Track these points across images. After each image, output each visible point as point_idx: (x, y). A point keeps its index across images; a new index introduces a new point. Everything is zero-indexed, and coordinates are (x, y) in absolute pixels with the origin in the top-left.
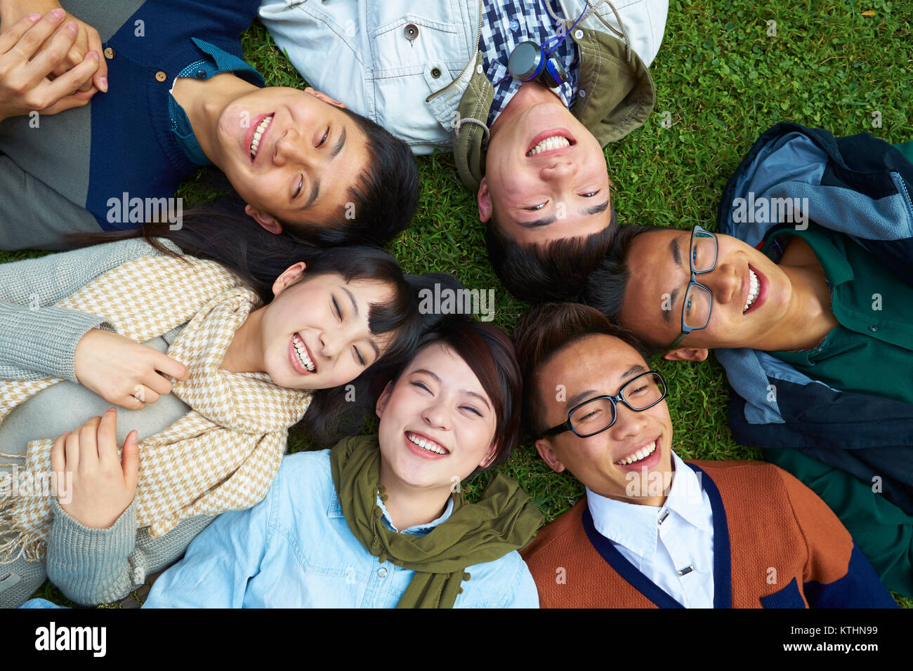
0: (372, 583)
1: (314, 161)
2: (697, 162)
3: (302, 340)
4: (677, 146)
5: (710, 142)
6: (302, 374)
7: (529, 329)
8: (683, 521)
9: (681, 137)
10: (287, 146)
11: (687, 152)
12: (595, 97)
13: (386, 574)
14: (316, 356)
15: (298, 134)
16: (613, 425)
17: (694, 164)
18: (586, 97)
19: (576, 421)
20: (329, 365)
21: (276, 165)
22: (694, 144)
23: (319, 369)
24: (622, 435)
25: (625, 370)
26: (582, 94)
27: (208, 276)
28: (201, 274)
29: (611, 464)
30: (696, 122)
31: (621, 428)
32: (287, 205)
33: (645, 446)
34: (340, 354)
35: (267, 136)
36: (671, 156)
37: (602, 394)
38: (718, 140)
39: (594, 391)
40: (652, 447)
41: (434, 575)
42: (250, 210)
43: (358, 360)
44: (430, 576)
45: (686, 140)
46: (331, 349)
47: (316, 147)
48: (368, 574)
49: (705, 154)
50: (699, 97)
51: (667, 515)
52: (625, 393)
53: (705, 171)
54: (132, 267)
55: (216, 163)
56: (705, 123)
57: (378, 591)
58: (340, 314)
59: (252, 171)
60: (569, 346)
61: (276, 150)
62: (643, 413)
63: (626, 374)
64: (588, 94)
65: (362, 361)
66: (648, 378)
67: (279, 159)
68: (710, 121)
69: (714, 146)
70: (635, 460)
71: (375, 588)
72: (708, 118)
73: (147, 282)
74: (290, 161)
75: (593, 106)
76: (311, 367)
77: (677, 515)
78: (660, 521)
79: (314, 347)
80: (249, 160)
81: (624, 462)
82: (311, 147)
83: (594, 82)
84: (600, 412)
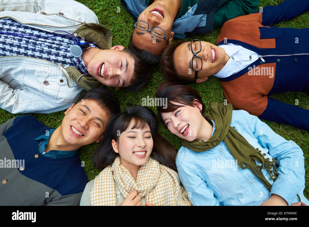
0: (223, 154)
1: (90, 117)
2: (120, 28)
3: (136, 152)
4: (113, 32)
5: (116, 22)
6: (145, 156)
7: (164, 72)
8: (236, 53)
9: (111, 30)
10: (83, 124)
11: (116, 30)
12: (97, 40)
13: (222, 150)
14: (143, 150)
15: (80, 119)
16: (202, 59)
17: (120, 29)
18: (96, 42)
19: (196, 69)
20: (147, 147)
21: (88, 129)
22: (114, 27)
23: (146, 150)
24: (206, 57)
25: (188, 49)
26: (95, 43)
27: (104, 176)
28: (103, 178)
29: (212, 64)
30: (109, 24)
31: (204, 57)
32: (101, 129)
33: (212, 52)
34: (145, 143)
35: (78, 129)
36: (115, 34)
37: (192, 58)
38: (116, 20)
39: (190, 60)
40: (213, 51)
41: (227, 135)
42: (98, 141)
43: (149, 139)
44: (226, 137)
45: (113, 29)
46: (143, 145)
47: (86, 115)
48: (220, 154)
49: (119, 25)
50: (102, 20)
51: (233, 57)
52: (194, 52)
53: (123, 27)
54: (92, 199)
55: (79, 147)
56: (110, 22)
57: (226, 154)
58: (134, 137)
59: (87, 137)
60: (175, 62)
61: (83, 127)
62: (202, 49)
63: (189, 49)
64: (95, 41)
65: (149, 137)
66: (193, 43)
67: (86, 127)
68: (110, 20)
69: (118, 22)
70: (214, 57)
71: (225, 154)
72: (109, 20)
73: (98, 196)
74: (88, 124)
75: (100, 42)
76: (144, 153)
77: (234, 54)
78: (234, 60)
79: (140, 149)
80: (83, 137)
81: (213, 60)
82: (85, 117)
83: (93, 38)
84: (197, 61)
